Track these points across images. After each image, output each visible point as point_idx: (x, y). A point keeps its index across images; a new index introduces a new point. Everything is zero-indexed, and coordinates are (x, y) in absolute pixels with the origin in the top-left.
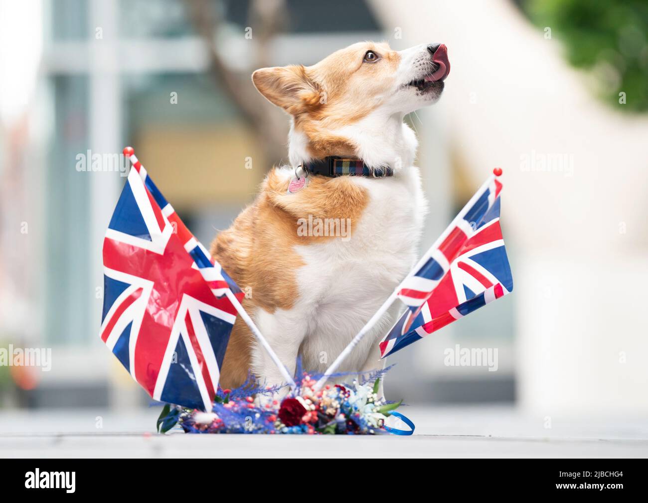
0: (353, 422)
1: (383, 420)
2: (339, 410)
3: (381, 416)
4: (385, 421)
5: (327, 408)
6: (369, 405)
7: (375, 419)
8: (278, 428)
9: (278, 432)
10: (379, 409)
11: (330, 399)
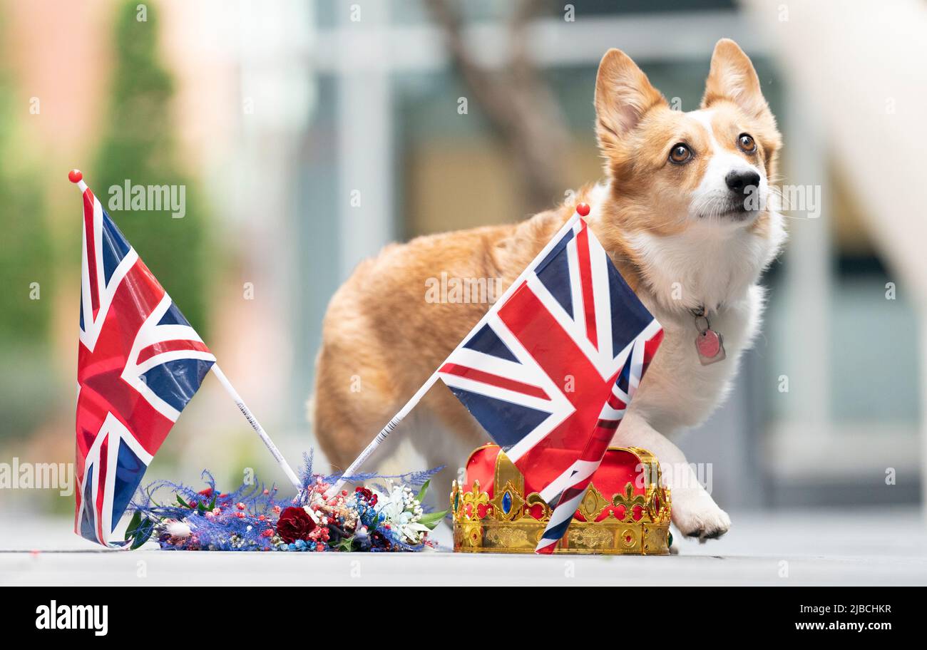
0: (381, 536)
1: (426, 533)
2: (359, 522)
3: (422, 527)
4: (428, 534)
5: (344, 519)
6: (405, 513)
7: (413, 531)
8: (276, 545)
9: (274, 549)
10: (419, 517)
11: (349, 508)
